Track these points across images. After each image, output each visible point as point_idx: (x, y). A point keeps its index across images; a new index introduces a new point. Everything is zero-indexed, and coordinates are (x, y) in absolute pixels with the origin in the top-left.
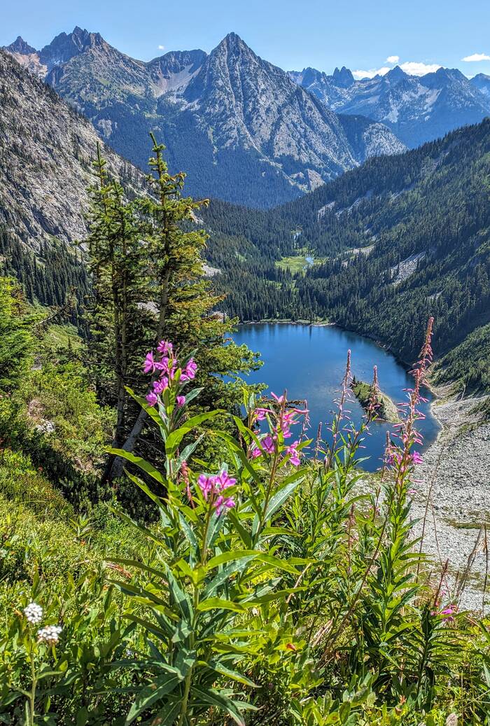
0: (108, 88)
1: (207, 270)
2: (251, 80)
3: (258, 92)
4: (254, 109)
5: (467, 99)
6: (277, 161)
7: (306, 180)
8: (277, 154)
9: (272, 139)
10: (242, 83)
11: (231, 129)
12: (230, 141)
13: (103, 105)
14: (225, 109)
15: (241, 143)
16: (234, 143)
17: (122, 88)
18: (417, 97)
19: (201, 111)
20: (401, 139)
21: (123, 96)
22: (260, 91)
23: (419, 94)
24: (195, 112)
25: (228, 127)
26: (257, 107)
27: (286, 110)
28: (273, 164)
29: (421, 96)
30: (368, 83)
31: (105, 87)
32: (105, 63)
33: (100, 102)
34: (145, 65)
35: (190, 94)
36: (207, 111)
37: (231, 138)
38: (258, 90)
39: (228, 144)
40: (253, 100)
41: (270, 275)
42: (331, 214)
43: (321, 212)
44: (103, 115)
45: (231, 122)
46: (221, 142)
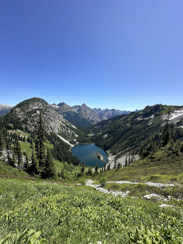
0: (66, 110)
1: (76, 136)
4: (87, 113)
5: (116, 113)
7: (94, 123)
8: (90, 119)
9: (89, 117)
10: (85, 110)
14: (83, 113)
15: (85, 118)
19: (79, 113)
20: (107, 118)
21: (68, 111)
22: (88, 111)
23: (110, 112)
27: (91, 113)
28: (89, 121)
30: (103, 110)
32: (66, 107)
34: (72, 107)
35: (78, 111)
41: (86, 137)
42: (96, 128)
43: (95, 128)
44: (65, 113)
45: (83, 115)
46: (82, 117)
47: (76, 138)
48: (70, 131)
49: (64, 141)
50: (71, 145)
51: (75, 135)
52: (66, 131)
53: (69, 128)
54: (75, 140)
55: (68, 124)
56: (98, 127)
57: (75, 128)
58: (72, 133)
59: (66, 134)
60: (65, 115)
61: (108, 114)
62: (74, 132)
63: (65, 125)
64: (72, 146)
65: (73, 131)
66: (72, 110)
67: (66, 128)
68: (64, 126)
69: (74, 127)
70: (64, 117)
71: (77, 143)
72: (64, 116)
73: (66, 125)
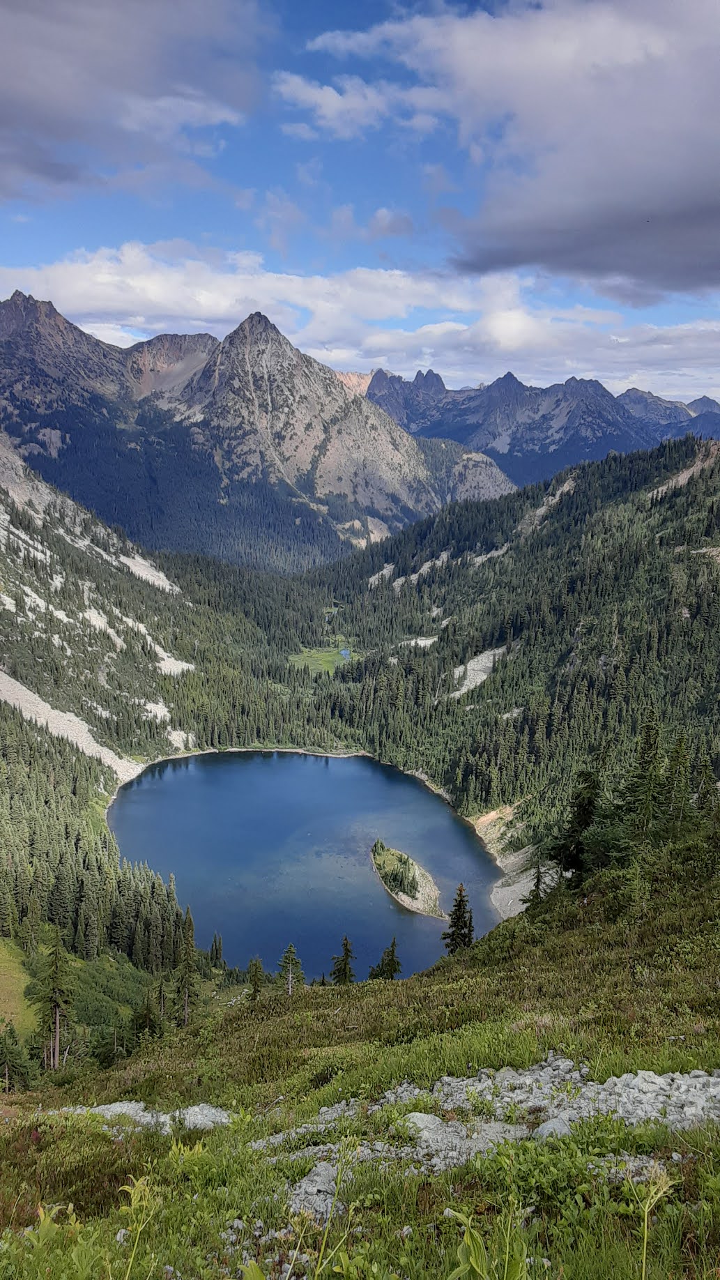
0: (60, 382)
1: (171, 666)
2: (283, 381)
3: (294, 400)
4: (287, 424)
5: (609, 423)
6: (320, 501)
7: (366, 533)
8: (320, 493)
9: (314, 468)
10: (271, 385)
11: (251, 452)
12: (249, 469)
13: (49, 406)
14: (242, 423)
15: (265, 473)
16: (254, 473)
17: (82, 383)
18: (537, 417)
19: (205, 424)
20: (512, 477)
21: (82, 396)
22: (297, 399)
23: (541, 413)
24: (196, 425)
25: (246, 449)
26: (291, 422)
27: (336, 427)
28: (314, 506)
29: (543, 416)
30: (466, 394)
31: (54, 380)
32: (57, 346)
33: (45, 402)
34: (121, 351)
35: (191, 392)
36: (214, 423)
37: (249, 465)
38: (294, 397)
39: (244, 474)
40: (286, 410)
41: (275, 673)
42: (387, 584)
43: (374, 580)
44: (47, 422)
45: (250, 443)
46: (234, 470)
47: (165, 687)
48: (97, 620)
49: (41, 722)
50: (108, 757)
51: (153, 657)
52: (60, 615)
53: (87, 585)
54: (159, 710)
55: (83, 544)
56: (401, 572)
57: (159, 580)
58: (119, 642)
59: (56, 640)
60: (53, 438)
61: (515, 442)
62: (142, 628)
63: (42, 555)
64: (128, 769)
65: (140, 619)
66: (131, 381)
67: (58, 582)
68: (31, 563)
69: (141, 568)
70: (40, 467)
71: (177, 738)
72: (36, 449)
73: (55, 544)
